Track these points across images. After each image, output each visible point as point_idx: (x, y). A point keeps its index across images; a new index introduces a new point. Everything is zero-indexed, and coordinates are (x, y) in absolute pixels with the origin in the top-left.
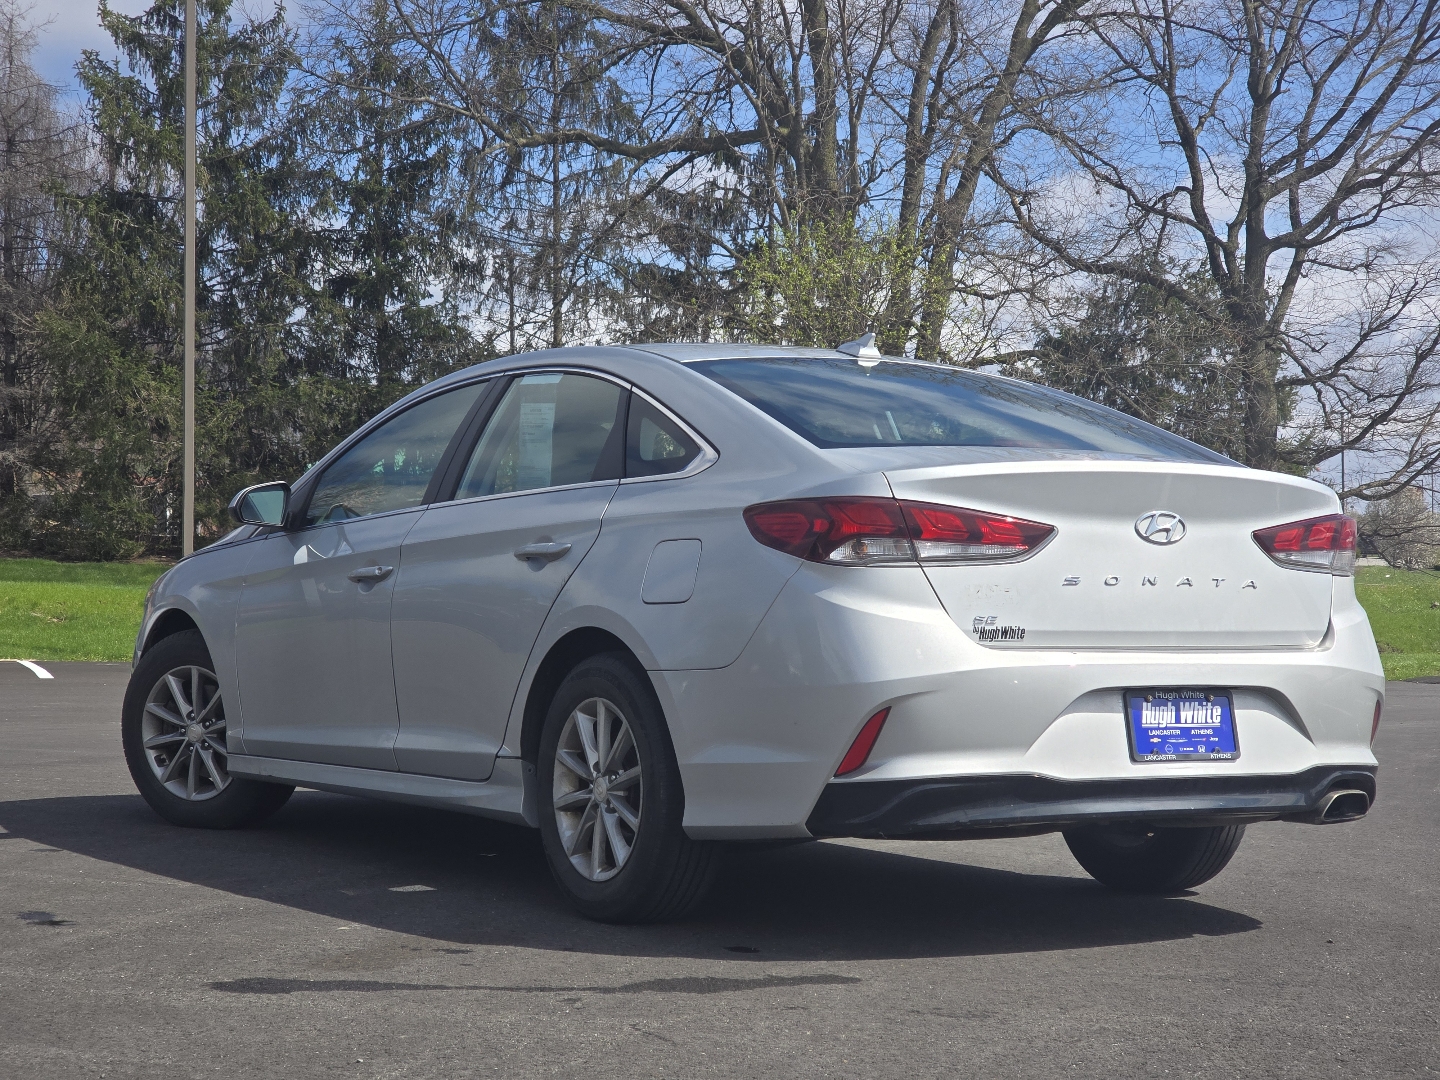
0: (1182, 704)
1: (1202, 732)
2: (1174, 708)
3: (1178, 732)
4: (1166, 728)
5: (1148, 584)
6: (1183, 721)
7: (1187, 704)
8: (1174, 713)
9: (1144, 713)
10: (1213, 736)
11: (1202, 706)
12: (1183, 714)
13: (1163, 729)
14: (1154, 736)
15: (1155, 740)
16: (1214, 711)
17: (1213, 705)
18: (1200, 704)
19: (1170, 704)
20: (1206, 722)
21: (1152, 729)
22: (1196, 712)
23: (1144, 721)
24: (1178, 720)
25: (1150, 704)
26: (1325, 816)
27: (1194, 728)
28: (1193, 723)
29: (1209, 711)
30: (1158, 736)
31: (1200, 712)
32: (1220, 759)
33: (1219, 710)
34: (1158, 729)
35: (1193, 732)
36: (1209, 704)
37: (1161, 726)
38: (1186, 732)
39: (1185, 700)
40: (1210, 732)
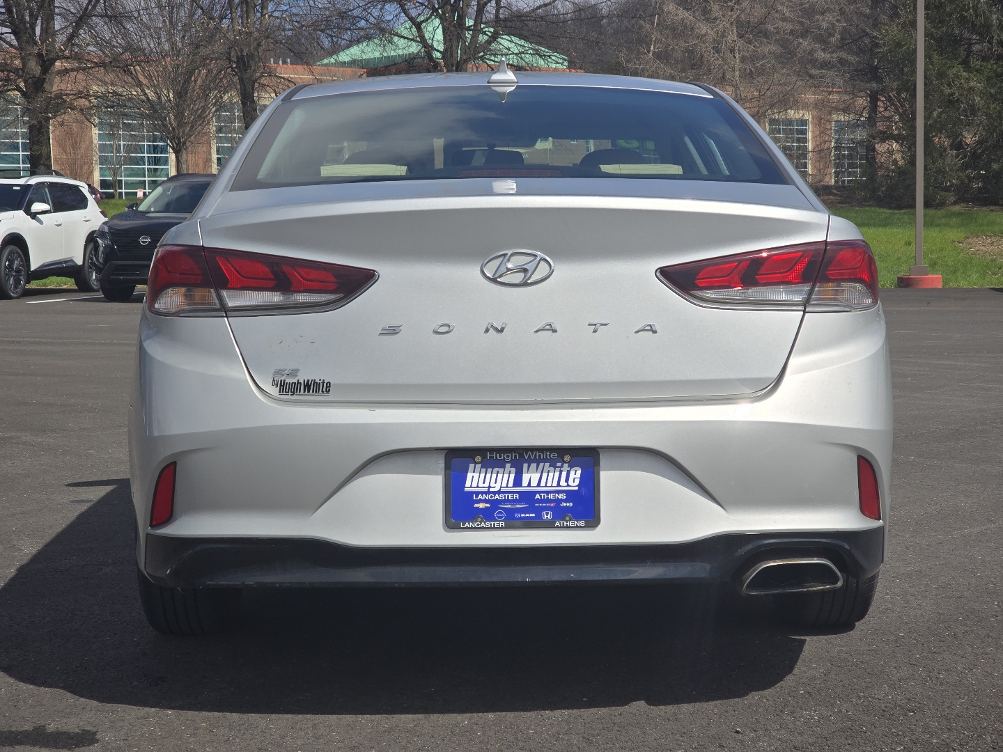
0: (525, 466)
1: (551, 496)
2: (513, 470)
3: (517, 496)
4: (499, 492)
5: (491, 330)
6: (525, 483)
7: (534, 466)
8: (512, 476)
9: (470, 475)
10: (565, 501)
11: (555, 467)
12: (526, 478)
13: (495, 493)
14: (480, 501)
15: (481, 506)
16: (572, 473)
17: (571, 466)
18: (553, 465)
19: (508, 465)
20: (558, 485)
21: (477, 493)
22: (545, 475)
23: (468, 484)
24: (518, 482)
25: (479, 466)
26: (749, 586)
27: (540, 492)
28: (539, 485)
29: (564, 474)
30: (486, 501)
31: (551, 474)
32: (568, 527)
33: (579, 472)
34: (488, 492)
35: (538, 496)
36: (566, 465)
37: (491, 490)
38: (528, 497)
39: (530, 462)
40: (563, 496)
